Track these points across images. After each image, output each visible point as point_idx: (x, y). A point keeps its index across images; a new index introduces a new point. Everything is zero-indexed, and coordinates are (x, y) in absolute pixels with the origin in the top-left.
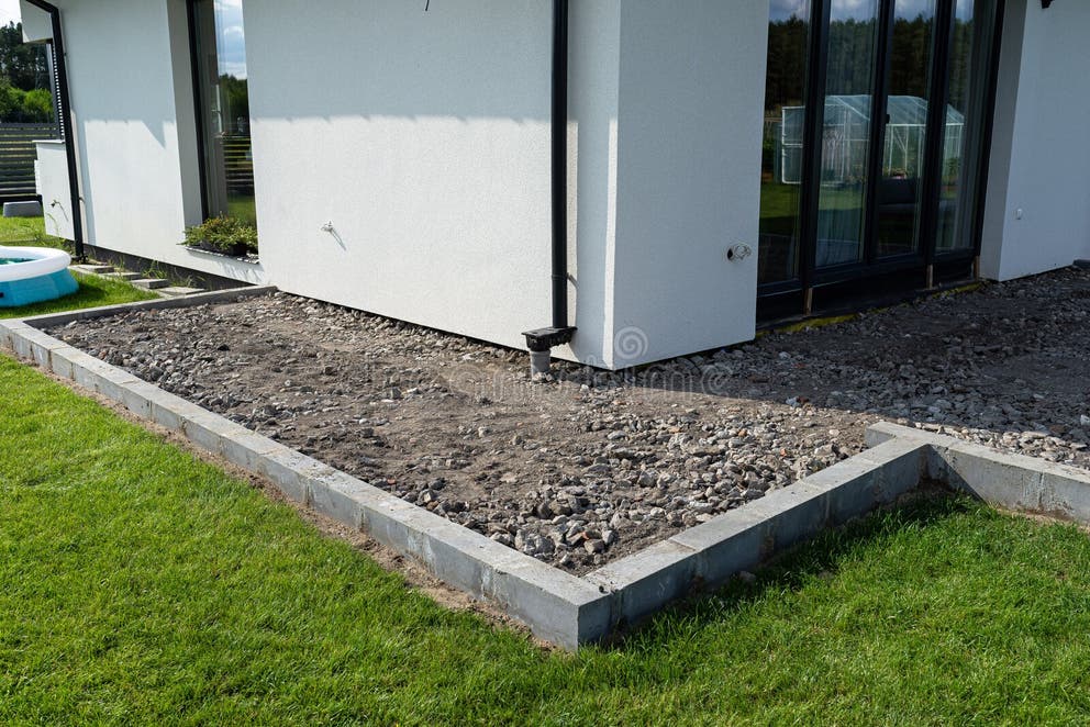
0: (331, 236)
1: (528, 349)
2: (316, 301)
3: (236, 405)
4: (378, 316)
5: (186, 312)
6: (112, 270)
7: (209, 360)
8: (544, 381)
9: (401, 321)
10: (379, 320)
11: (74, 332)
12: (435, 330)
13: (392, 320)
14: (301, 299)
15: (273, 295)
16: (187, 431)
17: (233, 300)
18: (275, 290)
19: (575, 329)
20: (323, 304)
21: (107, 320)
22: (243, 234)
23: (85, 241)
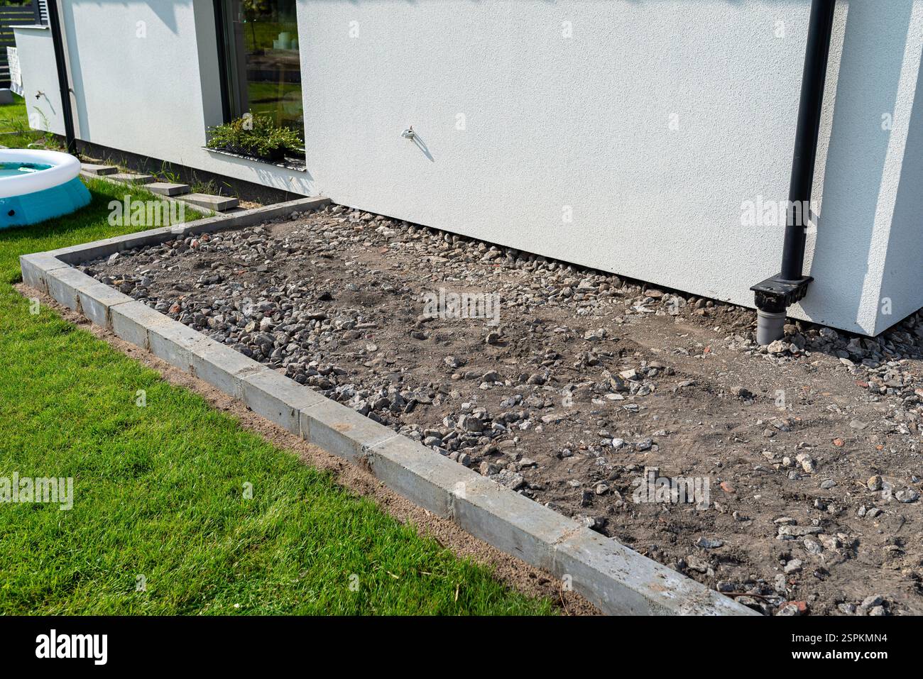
0: (412, 144)
1: (757, 308)
2: (388, 218)
3: (410, 410)
4: (478, 241)
5: (245, 237)
6: (114, 171)
7: (320, 318)
8: (787, 353)
9: (512, 249)
10: (481, 247)
11: (119, 270)
12: (566, 264)
13: (498, 247)
14: (368, 216)
15: (330, 211)
16: (375, 468)
17: (286, 217)
18: (330, 204)
19: (810, 279)
20: (397, 222)
21: (154, 250)
22: (284, 136)
23: (78, 136)
